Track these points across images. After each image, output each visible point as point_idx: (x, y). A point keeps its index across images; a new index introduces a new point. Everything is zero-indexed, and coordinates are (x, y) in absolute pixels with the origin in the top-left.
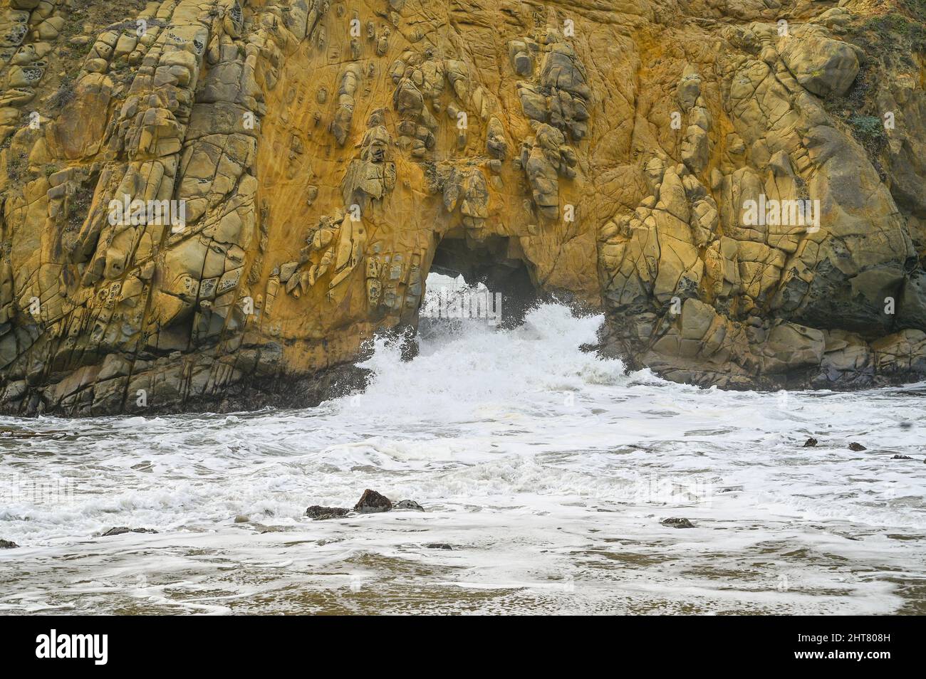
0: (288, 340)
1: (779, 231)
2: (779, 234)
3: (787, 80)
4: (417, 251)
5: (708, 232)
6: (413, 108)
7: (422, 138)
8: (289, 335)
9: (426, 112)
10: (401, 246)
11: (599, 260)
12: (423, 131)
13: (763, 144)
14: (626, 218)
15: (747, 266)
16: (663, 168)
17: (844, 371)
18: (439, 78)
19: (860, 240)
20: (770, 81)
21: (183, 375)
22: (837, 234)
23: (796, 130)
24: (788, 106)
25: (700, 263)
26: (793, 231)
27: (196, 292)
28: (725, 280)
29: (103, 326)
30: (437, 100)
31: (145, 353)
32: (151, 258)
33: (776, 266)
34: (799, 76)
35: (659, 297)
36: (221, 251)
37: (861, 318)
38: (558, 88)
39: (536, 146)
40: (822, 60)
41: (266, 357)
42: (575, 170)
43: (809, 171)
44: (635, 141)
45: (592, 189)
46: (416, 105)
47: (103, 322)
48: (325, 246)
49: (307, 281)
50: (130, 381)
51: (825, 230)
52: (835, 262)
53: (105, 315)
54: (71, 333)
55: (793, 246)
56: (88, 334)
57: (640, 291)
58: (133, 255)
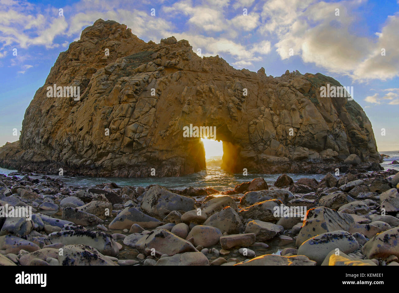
0: (161, 150)
1: (295, 123)
3: (294, 89)
5: (277, 123)
6: (200, 94)
7: (202, 101)
8: (161, 149)
9: (204, 95)
11: (248, 131)
12: (202, 99)
13: (289, 104)
14: (256, 120)
16: (265, 109)
17: (314, 159)
18: (208, 89)
19: (316, 125)
20: (290, 90)
21: (129, 159)
22: (310, 124)
23: (297, 100)
24: (294, 95)
25: (276, 131)
26: (299, 123)
27: (134, 136)
28: (282, 135)
29: (109, 146)
30: (207, 93)
31: (120, 153)
32: (124, 128)
33: (295, 132)
34: (297, 88)
35: (265, 140)
36: (143, 126)
37: (317, 146)
38: (237, 90)
39: (232, 102)
40: (302, 84)
41: (153, 155)
42: (242, 108)
43: (301, 109)
44: (257, 104)
45: (246, 113)
46: (201, 93)
47: (110, 144)
48: (172, 125)
49: (167, 135)
50: (114, 160)
51: (307, 123)
52: (310, 131)
53: (110, 143)
54: (102, 148)
55: (299, 127)
56: (106, 148)
57: (259, 139)
58: (119, 127)
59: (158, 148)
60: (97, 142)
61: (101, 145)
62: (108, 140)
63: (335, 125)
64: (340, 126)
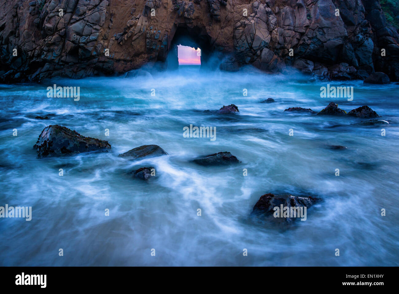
0: (117, 60)
1: (299, 26)
2: (299, 27)
4: (167, 30)
5: (273, 25)
8: (118, 58)
10: (161, 28)
11: (234, 36)
14: (244, 21)
15: (287, 39)
16: (259, 5)
19: (328, 29)
21: (74, 71)
22: (321, 27)
25: (270, 36)
26: (304, 26)
27: (78, 40)
28: (278, 43)
29: (45, 53)
31: (61, 63)
32: (64, 28)
33: (297, 39)
35: (254, 48)
36: (91, 26)
37: (326, 58)
41: (106, 66)
42: (227, 3)
43: (310, 5)
45: (233, 11)
47: (45, 51)
48: (131, 26)
49: (124, 39)
50: (53, 73)
51: (316, 25)
52: (319, 37)
53: (46, 48)
54: (35, 55)
55: (304, 31)
56: (41, 56)
57: (247, 46)
58: (57, 26)
59: (113, 57)
60: (27, 48)
61: (33, 51)
62: (43, 45)
63: (358, 29)
64: (367, 30)
